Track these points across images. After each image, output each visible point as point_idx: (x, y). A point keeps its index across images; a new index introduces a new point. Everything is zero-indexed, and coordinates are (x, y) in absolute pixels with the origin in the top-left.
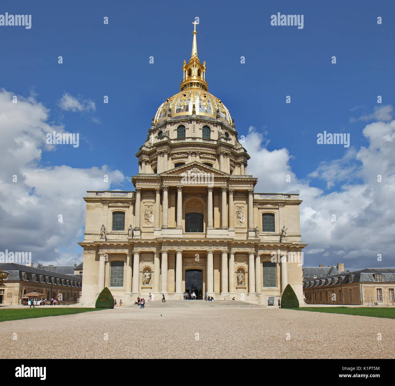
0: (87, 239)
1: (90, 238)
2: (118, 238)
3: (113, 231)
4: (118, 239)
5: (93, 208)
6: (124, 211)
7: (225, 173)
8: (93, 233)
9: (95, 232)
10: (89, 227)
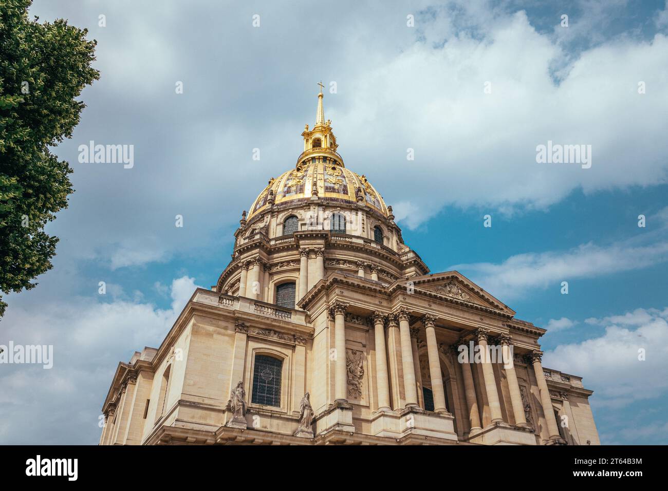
0: (185, 419)
1: (193, 417)
2: (268, 427)
3: (254, 405)
4: (269, 430)
5: (209, 335)
6: (283, 356)
7: (506, 307)
8: (202, 402)
9: (207, 401)
10: (194, 385)
